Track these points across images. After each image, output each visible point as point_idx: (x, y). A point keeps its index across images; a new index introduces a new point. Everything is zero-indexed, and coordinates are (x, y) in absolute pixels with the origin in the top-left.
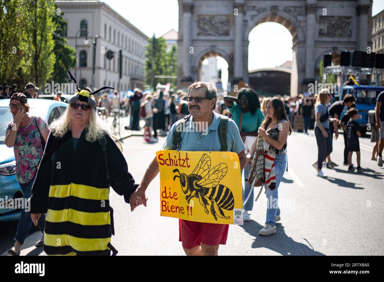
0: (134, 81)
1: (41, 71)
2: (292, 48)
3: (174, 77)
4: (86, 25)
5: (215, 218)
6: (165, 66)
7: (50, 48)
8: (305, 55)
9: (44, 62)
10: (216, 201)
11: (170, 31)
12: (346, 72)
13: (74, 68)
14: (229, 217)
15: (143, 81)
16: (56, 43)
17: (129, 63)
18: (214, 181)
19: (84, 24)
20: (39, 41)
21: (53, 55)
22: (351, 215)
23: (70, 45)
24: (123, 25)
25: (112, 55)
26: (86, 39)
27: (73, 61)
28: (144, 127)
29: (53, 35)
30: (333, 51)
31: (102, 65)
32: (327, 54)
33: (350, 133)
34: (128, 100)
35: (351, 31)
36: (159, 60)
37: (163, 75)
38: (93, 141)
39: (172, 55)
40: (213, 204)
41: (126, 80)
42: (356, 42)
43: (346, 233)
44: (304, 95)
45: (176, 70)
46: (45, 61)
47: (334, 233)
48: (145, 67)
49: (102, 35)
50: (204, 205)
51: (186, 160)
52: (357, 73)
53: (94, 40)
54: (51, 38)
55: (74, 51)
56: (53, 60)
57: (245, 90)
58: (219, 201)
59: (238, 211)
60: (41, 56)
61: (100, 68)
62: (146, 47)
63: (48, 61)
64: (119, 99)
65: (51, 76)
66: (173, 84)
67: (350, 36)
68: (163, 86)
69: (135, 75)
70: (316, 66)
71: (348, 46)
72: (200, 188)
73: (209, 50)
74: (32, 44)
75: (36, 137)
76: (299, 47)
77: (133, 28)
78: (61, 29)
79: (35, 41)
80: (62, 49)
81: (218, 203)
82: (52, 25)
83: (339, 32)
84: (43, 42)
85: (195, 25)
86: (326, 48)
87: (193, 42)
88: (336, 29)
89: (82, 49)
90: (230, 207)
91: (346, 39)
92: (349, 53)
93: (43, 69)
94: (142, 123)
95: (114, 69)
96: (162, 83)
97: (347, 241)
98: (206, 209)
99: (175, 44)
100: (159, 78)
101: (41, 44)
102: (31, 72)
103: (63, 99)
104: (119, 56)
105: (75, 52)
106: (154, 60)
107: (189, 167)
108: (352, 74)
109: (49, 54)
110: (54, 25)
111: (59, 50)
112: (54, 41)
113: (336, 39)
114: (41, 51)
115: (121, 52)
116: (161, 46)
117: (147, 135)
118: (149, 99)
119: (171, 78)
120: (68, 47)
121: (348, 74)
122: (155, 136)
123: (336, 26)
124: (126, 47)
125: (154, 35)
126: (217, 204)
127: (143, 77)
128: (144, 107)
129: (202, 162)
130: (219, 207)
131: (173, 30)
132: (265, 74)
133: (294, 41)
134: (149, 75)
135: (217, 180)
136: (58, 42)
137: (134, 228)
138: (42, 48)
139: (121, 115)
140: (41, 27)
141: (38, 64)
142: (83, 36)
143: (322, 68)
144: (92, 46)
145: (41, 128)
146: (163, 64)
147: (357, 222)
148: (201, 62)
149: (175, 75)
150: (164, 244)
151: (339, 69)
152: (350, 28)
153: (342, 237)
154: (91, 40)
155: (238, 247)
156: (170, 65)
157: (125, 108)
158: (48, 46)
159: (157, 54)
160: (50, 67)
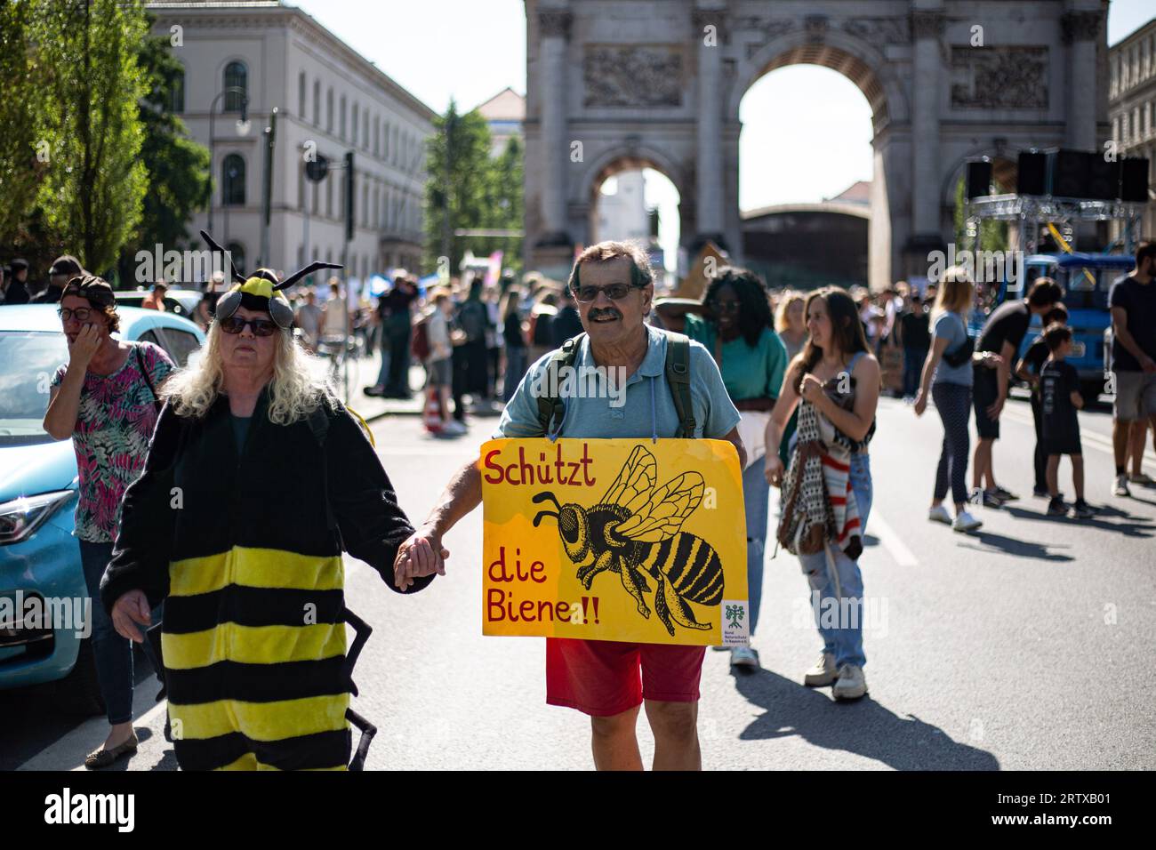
0: (392, 248)
1: (102, 219)
2: (871, 143)
3: (514, 233)
4: (244, 76)
5: (668, 630)
6: (488, 200)
7: (131, 147)
8: (911, 162)
9: (113, 190)
10: (672, 580)
11: (501, 93)
12: (1035, 212)
13: (207, 209)
14: (710, 624)
15: (419, 245)
16: (149, 130)
17: (376, 192)
18: (666, 521)
19: (235, 73)
20: (96, 126)
21: (141, 167)
22: (1061, 651)
23: (194, 139)
24: (356, 77)
25: (323, 166)
26: (244, 119)
27: (202, 188)
28: (424, 387)
29: (139, 106)
30: (993, 152)
31: (292, 199)
32: (976, 159)
33: (1049, 398)
34: (375, 304)
35: (1046, 92)
36: (466, 181)
37: (480, 226)
38: (289, 423)
39: (507, 167)
40: (663, 588)
41: (365, 244)
42: (1062, 124)
43: (1046, 706)
44: (909, 284)
45: (521, 212)
46: (117, 189)
47: (1010, 705)
48: (425, 204)
49: (293, 107)
50: (635, 593)
51: (582, 465)
52: (1067, 216)
53: (268, 121)
54: (134, 115)
55: (204, 157)
56: (139, 184)
57: (729, 273)
58: (680, 580)
59: (735, 607)
60: (101, 171)
61: (285, 208)
62: (428, 143)
63: (124, 189)
64: (346, 302)
65: (135, 235)
66: (510, 256)
67: (1044, 104)
68: (482, 262)
69: (394, 227)
70: (943, 195)
71: (1037, 135)
72: (624, 544)
73: (622, 151)
74: (76, 135)
75: (144, 403)
76: (893, 140)
77: (388, 84)
78: (164, 90)
79: (83, 126)
80: (170, 151)
81: (676, 585)
82: (137, 76)
83: (1011, 93)
84: (110, 130)
85: (577, 74)
86: (974, 141)
87: (571, 126)
88: (1001, 85)
89: (231, 149)
90: (711, 597)
91: (1030, 116)
92: (1041, 157)
93: (109, 212)
94: (417, 377)
95: (329, 211)
96: (479, 253)
97: (1050, 729)
98: (640, 602)
99: (516, 134)
100: (469, 237)
101: (104, 135)
102: (72, 223)
103: (170, 305)
104: (345, 171)
105: (208, 158)
106: (454, 183)
107: (591, 483)
108: (1052, 220)
109: (128, 167)
110: (144, 78)
111: (159, 154)
112: (144, 126)
113: (1002, 115)
114: (104, 157)
115: (349, 157)
116: (473, 139)
117: (432, 414)
118: (439, 300)
119: (507, 238)
120: (188, 143)
121: (1041, 219)
122: (459, 414)
123: (1002, 77)
124: (366, 144)
125: (453, 105)
126: (674, 589)
127: (419, 235)
128: (423, 327)
129: (632, 470)
130: (680, 596)
131: (509, 89)
132: (791, 222)
133: (875, 120)
134: (437, 228)
135: (674, 521)
136: (157, 131)
137: (394, 703)
138: (105, 148)
139: (352, 353)
140: (103, 84)
141: (92, 198)
142: (234, 109)
143: (962, 203)
144: (261, 141)
145: (155, 375)
146: (479, 194)
147: (1079, 671)
148: (597, 188)
149: (518, 228)
150: (488, 751)
151: (1015, 205)
152: (1044, 80)
153: (1035, 717)
154: (258, 123)
155: (717, 755)
156: (502, 196)
157: (363, 330)
158: (125, 140)
159: (462, 164)
160: (130, 204)
